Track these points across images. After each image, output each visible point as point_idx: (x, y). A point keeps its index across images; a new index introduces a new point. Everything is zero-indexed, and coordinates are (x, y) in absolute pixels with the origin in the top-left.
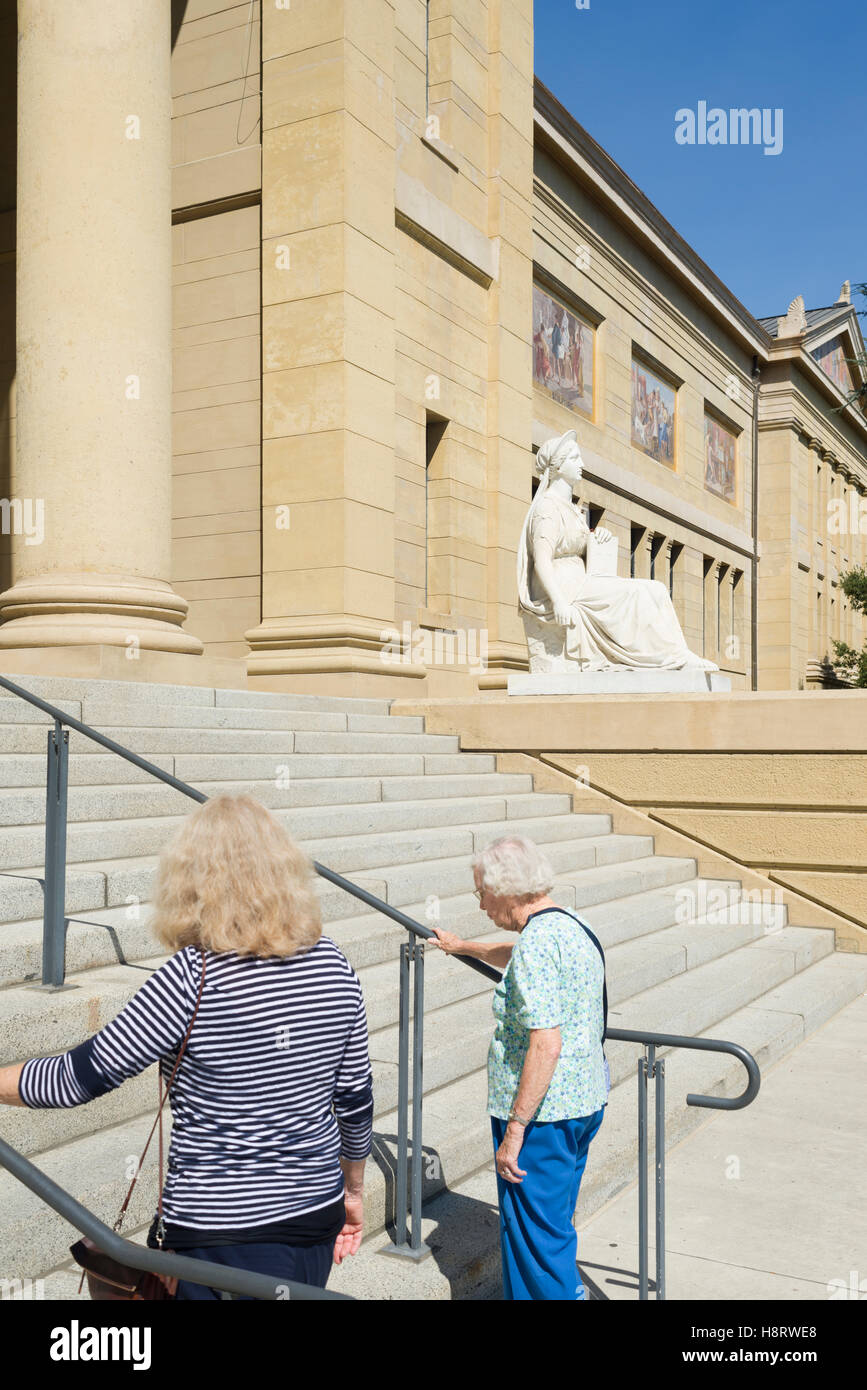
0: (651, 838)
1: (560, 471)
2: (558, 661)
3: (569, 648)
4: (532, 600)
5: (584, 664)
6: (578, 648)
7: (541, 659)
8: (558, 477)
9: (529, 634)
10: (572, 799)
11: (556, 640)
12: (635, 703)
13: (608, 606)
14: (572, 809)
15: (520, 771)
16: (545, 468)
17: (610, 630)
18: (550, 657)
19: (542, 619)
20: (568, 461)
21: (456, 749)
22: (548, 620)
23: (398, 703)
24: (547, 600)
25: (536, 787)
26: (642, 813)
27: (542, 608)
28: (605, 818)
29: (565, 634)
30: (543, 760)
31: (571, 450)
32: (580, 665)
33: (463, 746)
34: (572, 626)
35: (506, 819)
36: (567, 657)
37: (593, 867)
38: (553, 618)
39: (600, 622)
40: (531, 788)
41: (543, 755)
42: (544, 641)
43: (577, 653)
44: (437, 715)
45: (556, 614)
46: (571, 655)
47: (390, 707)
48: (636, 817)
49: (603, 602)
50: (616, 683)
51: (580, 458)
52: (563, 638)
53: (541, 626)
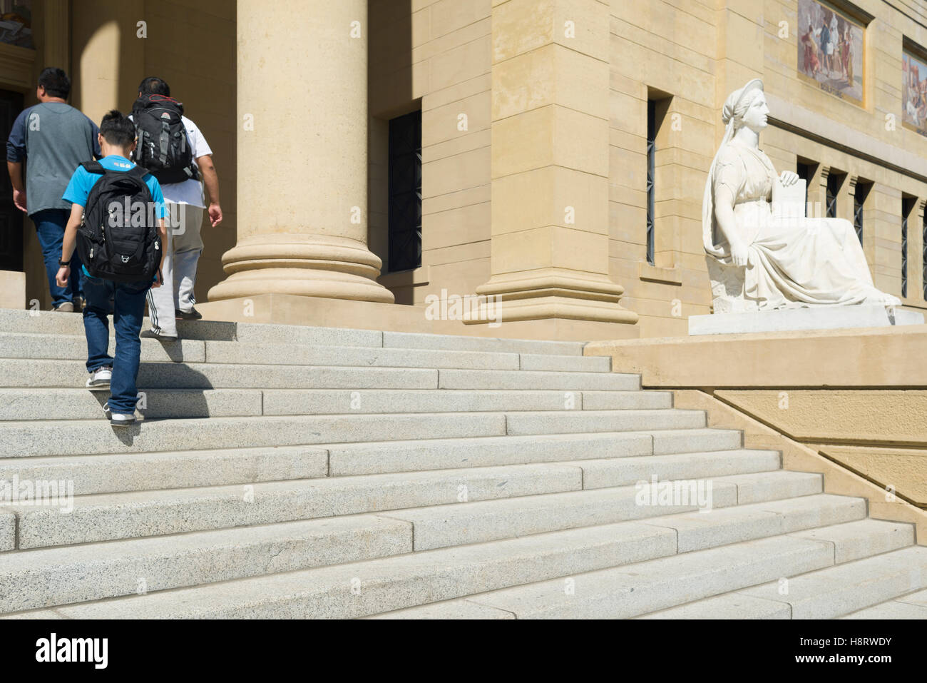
0: (819, 476)
1: (744, 120)
2: (737, 302)
3: (747, 289)
4: (714, 244)
5: (762, 303)
6: (755, 288)
7: (722, 300)
8: (743, 125)
9: (712, 278)
10: (742, 435)
11: (735, 279)
12: (804, 339)
13: (786, 245)
14: (742, 444)
15: (696, 407)
16: (729, 118)
17: (787, 269)
18: (731, 299)
19: (722, 261)
20: (752, 109)
21: (638, 387)
22: (727, 262)
23: (592, 345)
24: (727, 245)
25: (710, 422)
26: (812, 450)
27: (721, 251)
28: (772, 455)
29: (744, 275)
30: (716, 397)
31: (755, 98)
32: (758, 304)
33: (645, 384)
34: (750, 267)
35: (653, 454)
36: (746, 297)
37: (733, 505)
38: (731, 260)
39: (778, 261)
40: (704, 424)
41: (717, 392)
42: (725, 284)
43: (755, 292)
44: (622, 355)
45: (733, 255)
46: (749, 295)
47: (583, 349)
48: (806, 455)
49: (780, 242)
50: (792, 321)
51: (764, 105)
52: (742, 279)
53: (722, 268)
